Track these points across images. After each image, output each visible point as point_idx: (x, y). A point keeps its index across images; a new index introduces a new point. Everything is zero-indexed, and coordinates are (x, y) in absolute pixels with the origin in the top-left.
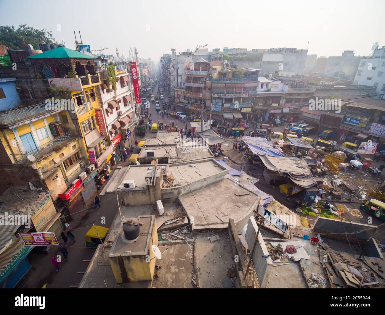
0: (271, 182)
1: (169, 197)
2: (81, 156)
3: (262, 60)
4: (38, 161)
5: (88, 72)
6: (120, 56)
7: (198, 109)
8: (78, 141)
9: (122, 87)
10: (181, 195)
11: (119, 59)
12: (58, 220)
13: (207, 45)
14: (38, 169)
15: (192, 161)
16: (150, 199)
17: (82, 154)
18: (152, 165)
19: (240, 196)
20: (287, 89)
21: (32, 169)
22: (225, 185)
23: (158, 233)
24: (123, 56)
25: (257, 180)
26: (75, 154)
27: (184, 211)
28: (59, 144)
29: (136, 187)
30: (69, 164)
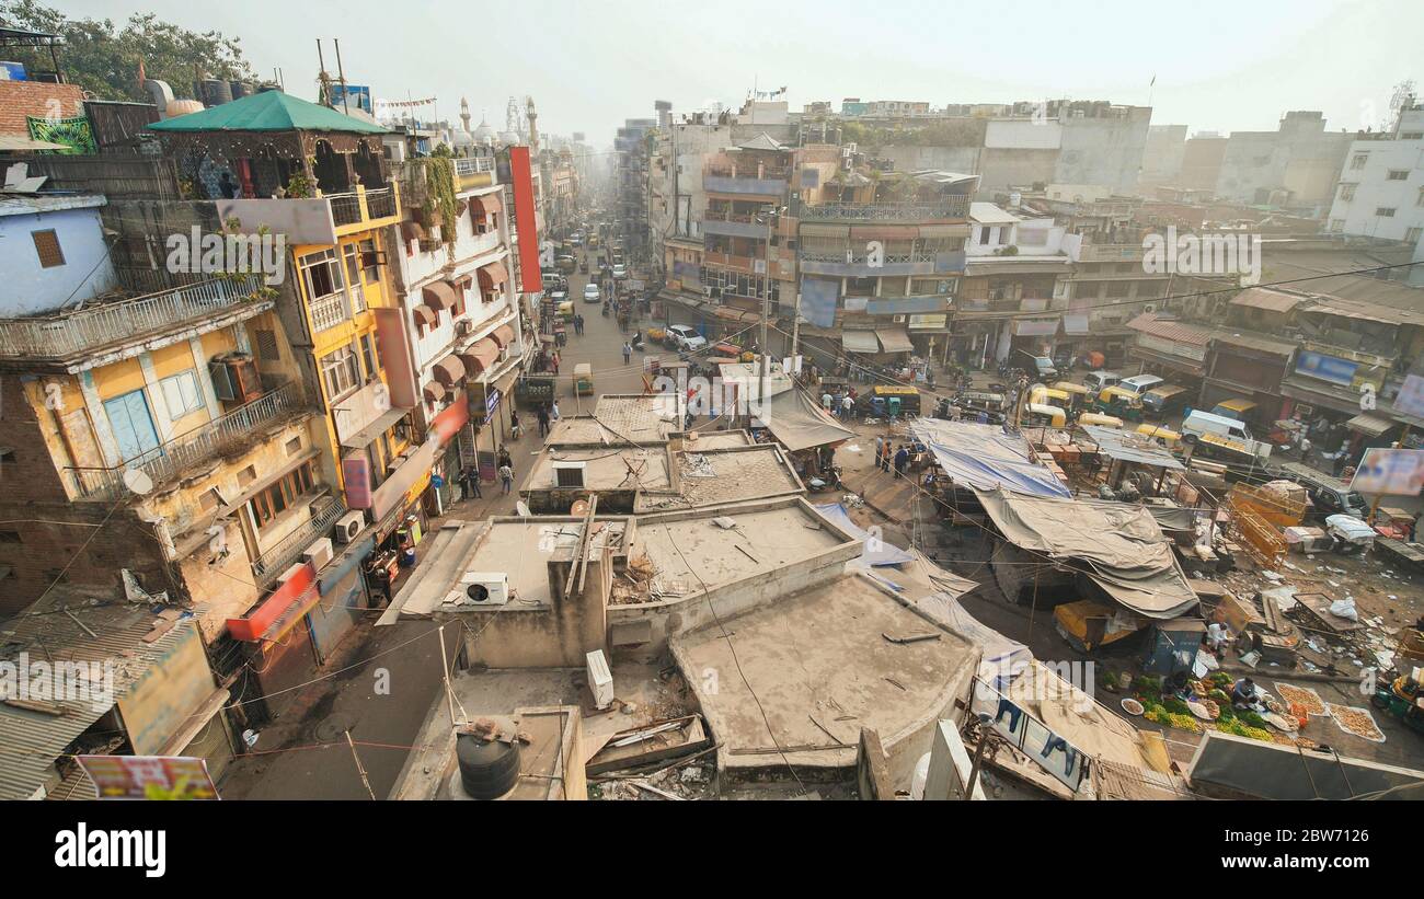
0: (1021, 592)
1: (634, 642)
2: (315, 480)
3: (983, 144)
4: (161, 494)
5: (358, 177)
6: (474, 125)
7: (749, 317)
8: (308, 422)
9: (475, 233)
10: (680, 632)
11: (469, 136)
12: (218, 715)
13: (784, 90)
14: (157, 522)
15: (725, 507)
16: (562, 646)
17: (321, 471)
18: (573, 516)
19: (902, 642)
20: (1076, 248)
21: (138, 522)
22: (846, 600)
23: (588, 777)
24: (483, 125)
25: (968, 586)
26: (295, 472)
27: (689, 695)
28: (241, 434)
29: (511, 598)
30: (271, 509)
